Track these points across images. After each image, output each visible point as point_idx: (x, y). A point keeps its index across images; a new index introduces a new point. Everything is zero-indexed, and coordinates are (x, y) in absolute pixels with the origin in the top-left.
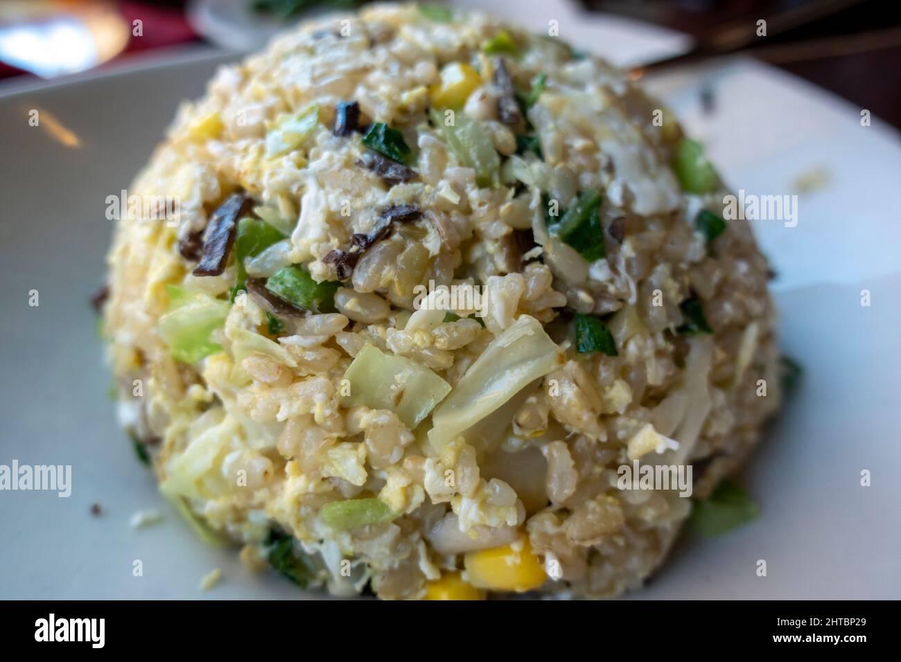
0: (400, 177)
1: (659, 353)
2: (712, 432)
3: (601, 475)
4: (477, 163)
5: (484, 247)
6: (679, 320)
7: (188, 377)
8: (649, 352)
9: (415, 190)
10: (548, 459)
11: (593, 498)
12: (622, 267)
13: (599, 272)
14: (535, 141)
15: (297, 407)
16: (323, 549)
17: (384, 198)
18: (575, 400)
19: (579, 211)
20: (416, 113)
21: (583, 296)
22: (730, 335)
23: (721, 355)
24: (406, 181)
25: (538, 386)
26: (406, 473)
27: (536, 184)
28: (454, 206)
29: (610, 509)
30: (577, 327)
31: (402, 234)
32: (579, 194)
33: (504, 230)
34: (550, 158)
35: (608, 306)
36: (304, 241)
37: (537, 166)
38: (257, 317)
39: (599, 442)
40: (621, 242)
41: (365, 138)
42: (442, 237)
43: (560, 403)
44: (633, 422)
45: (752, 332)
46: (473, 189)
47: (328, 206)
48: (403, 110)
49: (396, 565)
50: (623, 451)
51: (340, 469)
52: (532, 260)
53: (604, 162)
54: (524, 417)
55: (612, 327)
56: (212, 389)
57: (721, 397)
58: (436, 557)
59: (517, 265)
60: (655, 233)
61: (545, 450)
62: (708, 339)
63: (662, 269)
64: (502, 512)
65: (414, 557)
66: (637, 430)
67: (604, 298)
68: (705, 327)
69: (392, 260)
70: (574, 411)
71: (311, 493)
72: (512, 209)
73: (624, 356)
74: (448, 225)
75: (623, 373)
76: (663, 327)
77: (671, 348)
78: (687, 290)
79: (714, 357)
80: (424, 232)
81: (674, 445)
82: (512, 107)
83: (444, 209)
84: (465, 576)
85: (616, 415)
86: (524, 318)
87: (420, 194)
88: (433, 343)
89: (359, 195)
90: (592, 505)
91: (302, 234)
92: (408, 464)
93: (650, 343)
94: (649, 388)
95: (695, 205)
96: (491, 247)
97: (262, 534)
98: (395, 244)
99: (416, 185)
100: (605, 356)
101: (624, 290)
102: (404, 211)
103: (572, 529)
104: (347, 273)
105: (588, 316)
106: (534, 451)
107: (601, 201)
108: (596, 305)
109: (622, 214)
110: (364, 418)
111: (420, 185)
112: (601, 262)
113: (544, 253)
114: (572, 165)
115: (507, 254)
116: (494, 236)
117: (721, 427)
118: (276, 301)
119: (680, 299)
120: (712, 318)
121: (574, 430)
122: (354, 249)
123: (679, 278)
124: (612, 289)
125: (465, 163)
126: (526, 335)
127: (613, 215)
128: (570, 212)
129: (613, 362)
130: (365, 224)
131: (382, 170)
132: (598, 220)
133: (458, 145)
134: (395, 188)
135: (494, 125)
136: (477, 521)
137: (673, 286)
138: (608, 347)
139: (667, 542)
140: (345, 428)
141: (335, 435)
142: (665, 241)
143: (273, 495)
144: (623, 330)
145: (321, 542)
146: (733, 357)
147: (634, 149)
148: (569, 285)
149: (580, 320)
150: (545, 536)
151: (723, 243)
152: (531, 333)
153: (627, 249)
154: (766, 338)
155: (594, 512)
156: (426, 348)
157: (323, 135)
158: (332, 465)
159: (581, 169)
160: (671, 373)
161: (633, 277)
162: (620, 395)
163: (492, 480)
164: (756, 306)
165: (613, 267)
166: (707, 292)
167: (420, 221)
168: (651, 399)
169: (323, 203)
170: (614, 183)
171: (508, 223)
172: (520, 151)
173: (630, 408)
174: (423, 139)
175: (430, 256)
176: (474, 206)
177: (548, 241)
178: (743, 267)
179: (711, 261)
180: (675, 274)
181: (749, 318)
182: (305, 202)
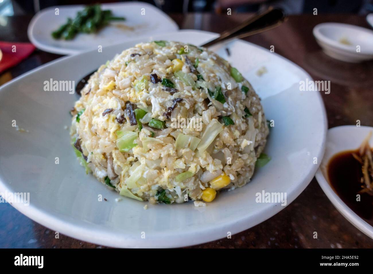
0: (174, 91)
1: (243, 122)
2: (257, 140)
3: (236, 154)
4: (191, 84)
5: (198, 105)
6: (245, 114)
7: (126, 156)
8: (241, 122)
9: (179, 94)
10: (224, 153)
11: (236, 160)
12: (230, 104)
13: (226, 106)
14: (201, 76)
15: (166, 153)
16: (175, 189)
17: (173, 97)
18: (228, 136)
19: (217, 92)
20: (171, 74)
21: (224, 112)
22: (256, 115)
23: (255, 120)
24: (176, 92)
25: (218, 136)
26: (195, 162)
27: (206, 87)
28: (189, 96)
29: (241, 161)
30: (224, 120)
31: (180, 105)
32: (216, 87)
33: (203, 100)
34: (206, 80)
35: (229, 114)
36: (155, 112)
37: (204, 83)
38: (149, 133)
39: (235, 146)
40: (228, 98)
41: (162, 83)
42: (189, 104)
43: (225, 138)
44: (241, 139)
45: (260, 114)
46: (192, 91)
47: (159, 102)
48: (168, 74)
49: (195, 188)
50: (240, 147)
51: (178, 166)
52: (210, 106)
53: (219, 79)
54: (217, 144)
55: (231, 118)
56: (135, 156)
57: (257, 131)
58: (203, 184)
59: (207, 108)
60: (234, 94)
61: (223, 151)
62: (252, 117)
63: (238, 102)
64: (219, 166)
65: (198, 185)
66: (242, 141)
67: (228, 112)
68: (251, 115)
69: (180, 112)
70: (229, 139)
71: (172, 174)
72: (203, 94)
73: (236, 124)
74: (190, 101)
75: (236, 128)
76: (242, 116)
77: (245, 121)
78: (245, 106)
79: (254, 121)
80: (185, 104)
81: (251, 142)
82: (193, 69)
83: (187, 97)
84: (211, 187)
85: (237, 138)
86: (214, 119)
87: (180, 95)
88: (194, 130)
89: (166, 98)
90: (236, 161)
91: (154, 110)
92: (195, 160)
93: (240, 120)
94: (243, 131)
95: (240, 85)
96: (200, 105)
97: (156, 193)
98: (179, 108)
99: (179, 93)
100: (232, 125)
101: (232, 109)
102: (178, 100)
103: (234, 167)
104: (169, 117)
105: (226, 116)
106: (220, 152)
107: (221, 89)
108: (227, 114)
109: (226, 91)
110: (183, 151)
111: (180, 92)
112: (226, 103)
113: (213, 104)
114: (212, 80)
115: (204, 105)
116: (200, 102)
117: (259, 138)
118: (153, 128)
119: (244, 109)
120: (251, 112)
121: (229, 144)
122: (169, 111)
123: (242, 104)
124: (229, 109)
125: (188, 85)
126: (215, 123)
127: (224, 91)
128: (215, 92)
129: (234, 126)
130: (169, 105)
131: (169, 90)
132: (222, 93)
133: (185, 81)
134: (174, 94)
135: (191, 74)
136: (214, 169)
137: (241, 106)
138: (232, 123)
139: (253, 169)
140: (177, 156)
141: (176, 158)
142: (237, 95)
143: (161, 178)
144: (234, 118)
145: (175, 188)
146: (258, 121)
147: (224, 74)
148: (219, 110)
149: (224, 118)
150: (228, 170)
151: (249, 93)
152: (216, 122)
153: (230, 99)
154: (263, 115)
155: (237, 162)
156: (193, 131)
157: (151, 84)
158: (176, 166)
159: (214, 81)
160: (246, 126)
161: (233, 105)
162: (237, 133)
163: (215, 159)
164: (259, 107)
165: (228, 104)
166: (249, 106)
167: (183, 101)
168: (243, 133)
169: (157, 101)
170: (222, 83)
171: (203, 98)
172: (198, 80)
173: (240, 136)
174: (176, 81)
175: (188, 109)
176: (194, 95)
177: (213, 100)
178: (254, 98)
179: (247, 98)
180: (241, 103)
181: (259, 110)
182: (152, 102)
